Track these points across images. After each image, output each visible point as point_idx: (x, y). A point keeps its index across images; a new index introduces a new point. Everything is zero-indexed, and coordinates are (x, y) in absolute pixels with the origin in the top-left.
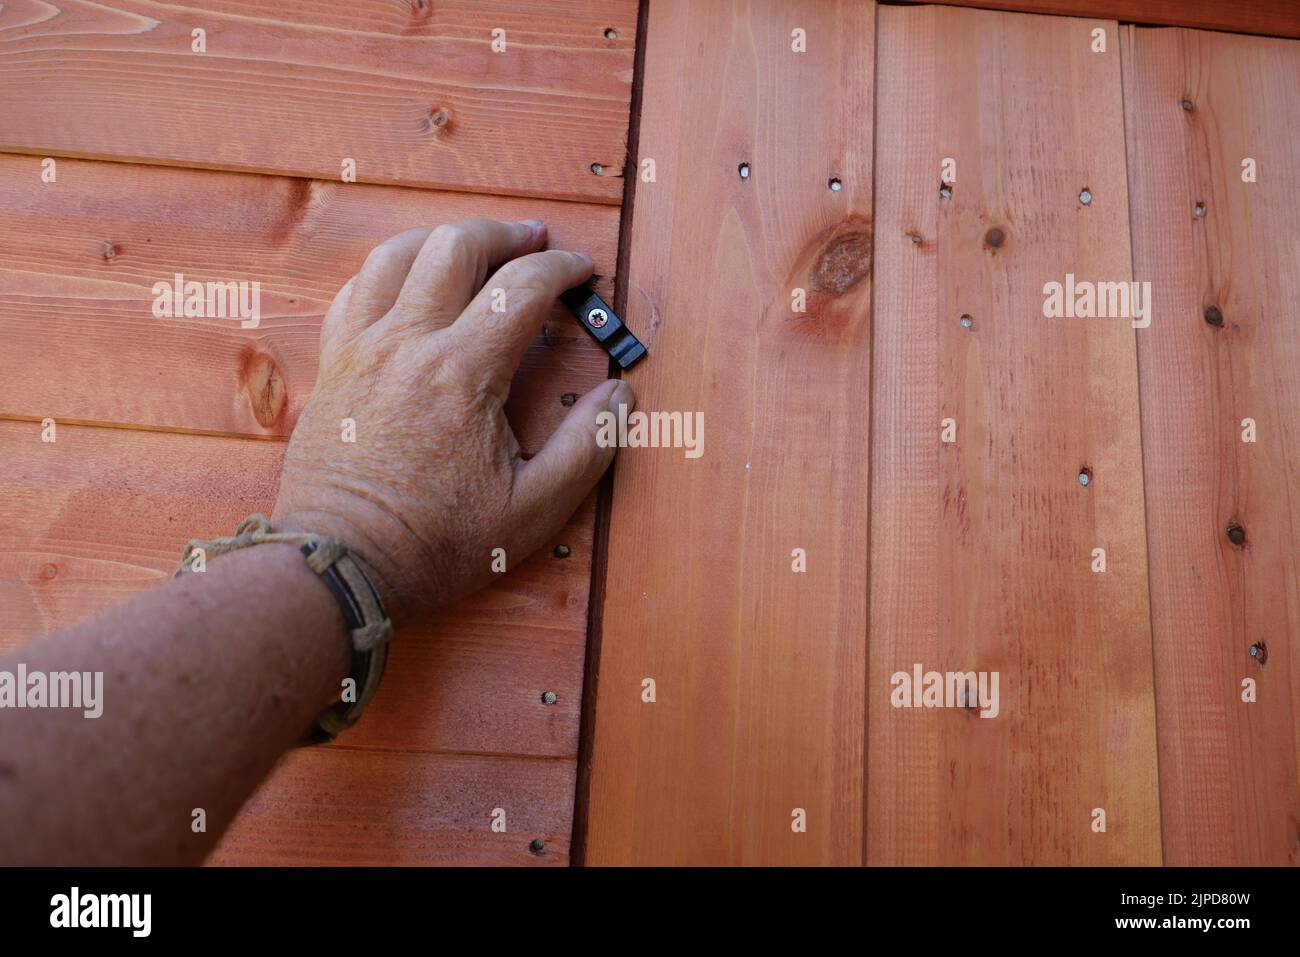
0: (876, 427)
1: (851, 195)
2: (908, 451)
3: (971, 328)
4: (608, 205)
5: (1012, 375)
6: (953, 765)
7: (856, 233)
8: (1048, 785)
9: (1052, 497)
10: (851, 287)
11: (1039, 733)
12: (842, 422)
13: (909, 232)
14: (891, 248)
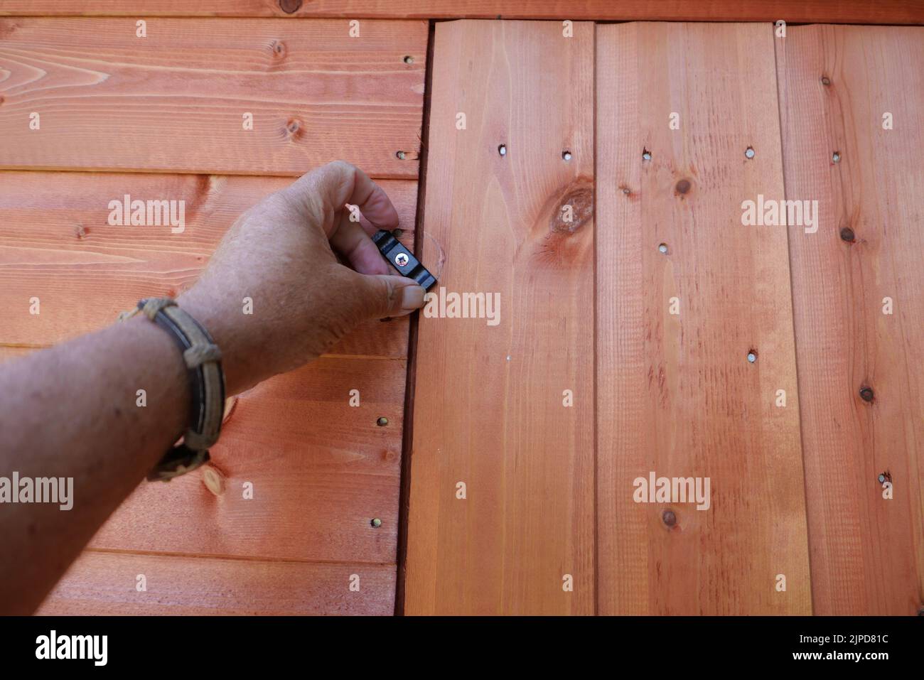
0: (599, 326)
1: (578, 162)
2: (623, 342)
3: (666, 253)
4: (408, 179)
5: (697, 285)
6: (658, 565)
7: (582, 190)
8: (728, 578)
9: (728, 371)
10: (580, 228)
11: (721, 541)
12: (574, 324)
13: (621, 185)
14: (607, 194)
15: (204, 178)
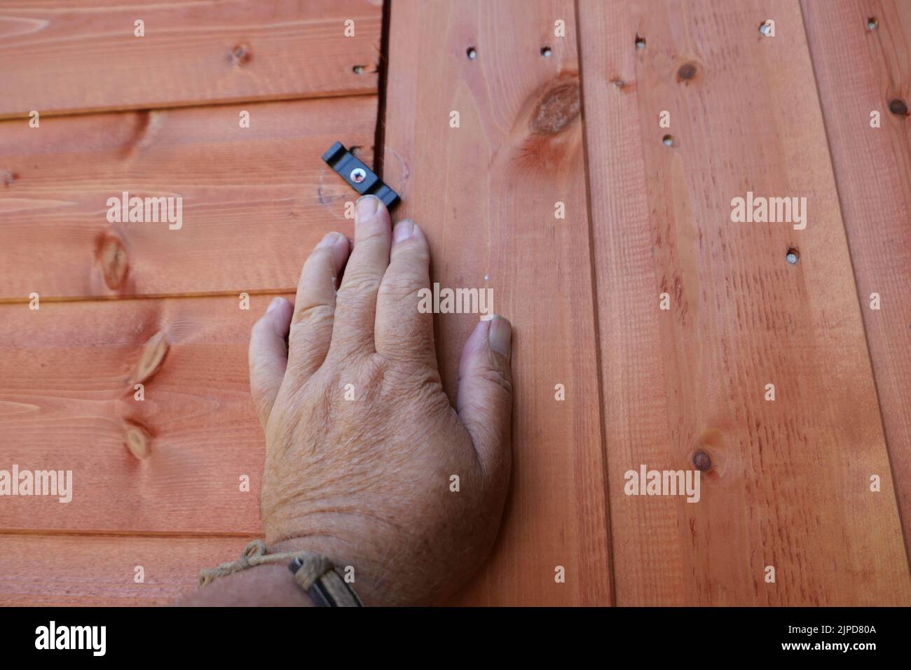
0: (597, 235)
1: (559, 57)
2: (626, 252)
3: (673, 146)
4: (369, 95)
5: (713, 178)
6: (692, 523)
7: (565, 85)
8: (788, 537)
9: (763, 277)
10: (566, 127)
11: (774, 488)
12: (565, 234)
13: (612, 78)
14: (599, 92)
15: (143, 113)
